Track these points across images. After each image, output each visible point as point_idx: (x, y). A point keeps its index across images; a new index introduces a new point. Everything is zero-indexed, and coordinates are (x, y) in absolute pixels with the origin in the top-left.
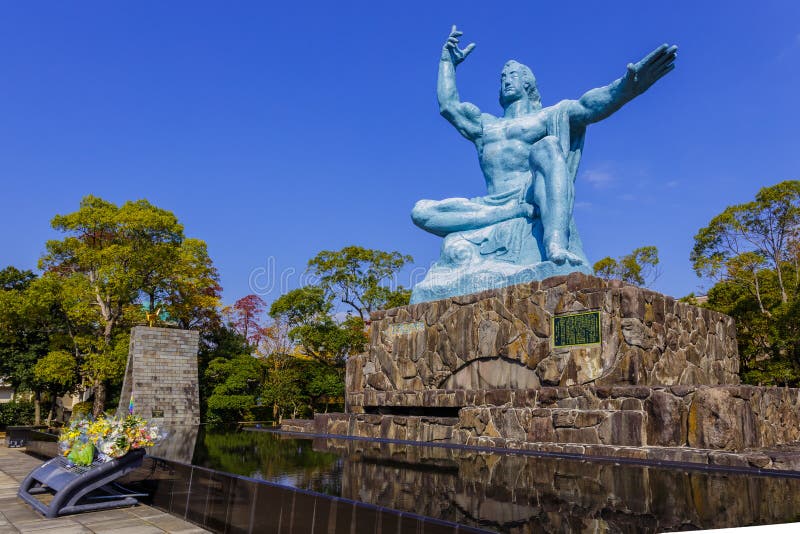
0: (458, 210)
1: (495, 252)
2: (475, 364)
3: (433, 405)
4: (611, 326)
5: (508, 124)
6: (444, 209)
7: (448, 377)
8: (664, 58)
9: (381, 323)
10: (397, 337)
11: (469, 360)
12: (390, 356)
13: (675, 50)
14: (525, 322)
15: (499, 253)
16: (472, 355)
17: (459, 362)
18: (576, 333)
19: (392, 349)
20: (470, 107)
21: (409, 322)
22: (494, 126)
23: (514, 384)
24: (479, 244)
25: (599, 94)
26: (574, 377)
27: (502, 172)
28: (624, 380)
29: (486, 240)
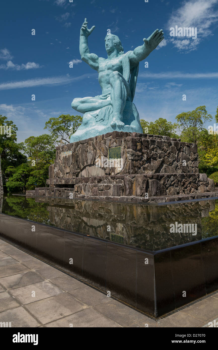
0: (88, 102)
1: (100, 121)
2: (87, 167)
3: (69, 183)
4: (124, 152)
5: (107, 63)
6: (83, 102)
7: (79, 172)
8: (158, 35)
9: (59, 151)
10: (64, 157)
11: (85, 166)
12: (62, 164)
13: (162, 31)
14: (101, 151)
15: (101, 121)
16: (86, 164)
17: (82, 167)
18: (114, 155)
19: (62, 162)
20: (94, 55)
21: (67, 151)
22: (103, 63)
23: (98, 175)
24: (95, 117)
25: (140, 49)
26: (114, 172)
27: (106, 84)
28: (127, 173)
29: (97, 115)
